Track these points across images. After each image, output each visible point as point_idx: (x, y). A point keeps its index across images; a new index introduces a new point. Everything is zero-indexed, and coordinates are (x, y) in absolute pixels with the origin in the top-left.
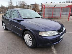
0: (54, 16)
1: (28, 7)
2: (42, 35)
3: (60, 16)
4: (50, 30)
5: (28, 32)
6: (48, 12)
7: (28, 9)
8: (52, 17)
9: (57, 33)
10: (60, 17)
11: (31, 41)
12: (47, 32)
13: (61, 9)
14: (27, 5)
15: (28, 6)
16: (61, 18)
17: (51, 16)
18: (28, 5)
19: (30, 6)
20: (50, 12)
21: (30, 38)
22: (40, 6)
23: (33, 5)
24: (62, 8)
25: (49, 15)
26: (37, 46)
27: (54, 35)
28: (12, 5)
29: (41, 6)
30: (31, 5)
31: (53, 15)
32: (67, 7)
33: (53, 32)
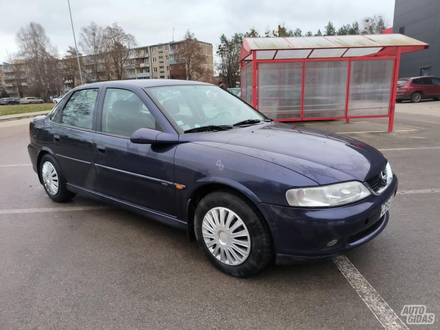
0: (308, 110)
1: (143, 60)
2: (301, 205)
3: (343, 108)
4: (334, 178)
5: (227, 197)
6: (275, 88)
7: (141, 70)
8: (298, 115)
9: (365, 193)
10: (343, 114)
11: (244, 238)
12: (324, 188)
13: (346, 69)
14: (138, 50)
15: (142, 54)
16: (347, 119)
17: (294, 111)
18: (145, 49)
19: (155, 54)
20: (286, 88)
21: (240, 222)
22: (214, 53)
23: (173, 45)
24: (353, 63)
25: (282, 102)
26: (278, 261)
27: (351, 199)
28: (43, 50)
29: (221, 51)
30: (160, 46)
31: (302, 101)
32: (376, 55)
33: (349, 189)
